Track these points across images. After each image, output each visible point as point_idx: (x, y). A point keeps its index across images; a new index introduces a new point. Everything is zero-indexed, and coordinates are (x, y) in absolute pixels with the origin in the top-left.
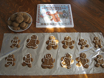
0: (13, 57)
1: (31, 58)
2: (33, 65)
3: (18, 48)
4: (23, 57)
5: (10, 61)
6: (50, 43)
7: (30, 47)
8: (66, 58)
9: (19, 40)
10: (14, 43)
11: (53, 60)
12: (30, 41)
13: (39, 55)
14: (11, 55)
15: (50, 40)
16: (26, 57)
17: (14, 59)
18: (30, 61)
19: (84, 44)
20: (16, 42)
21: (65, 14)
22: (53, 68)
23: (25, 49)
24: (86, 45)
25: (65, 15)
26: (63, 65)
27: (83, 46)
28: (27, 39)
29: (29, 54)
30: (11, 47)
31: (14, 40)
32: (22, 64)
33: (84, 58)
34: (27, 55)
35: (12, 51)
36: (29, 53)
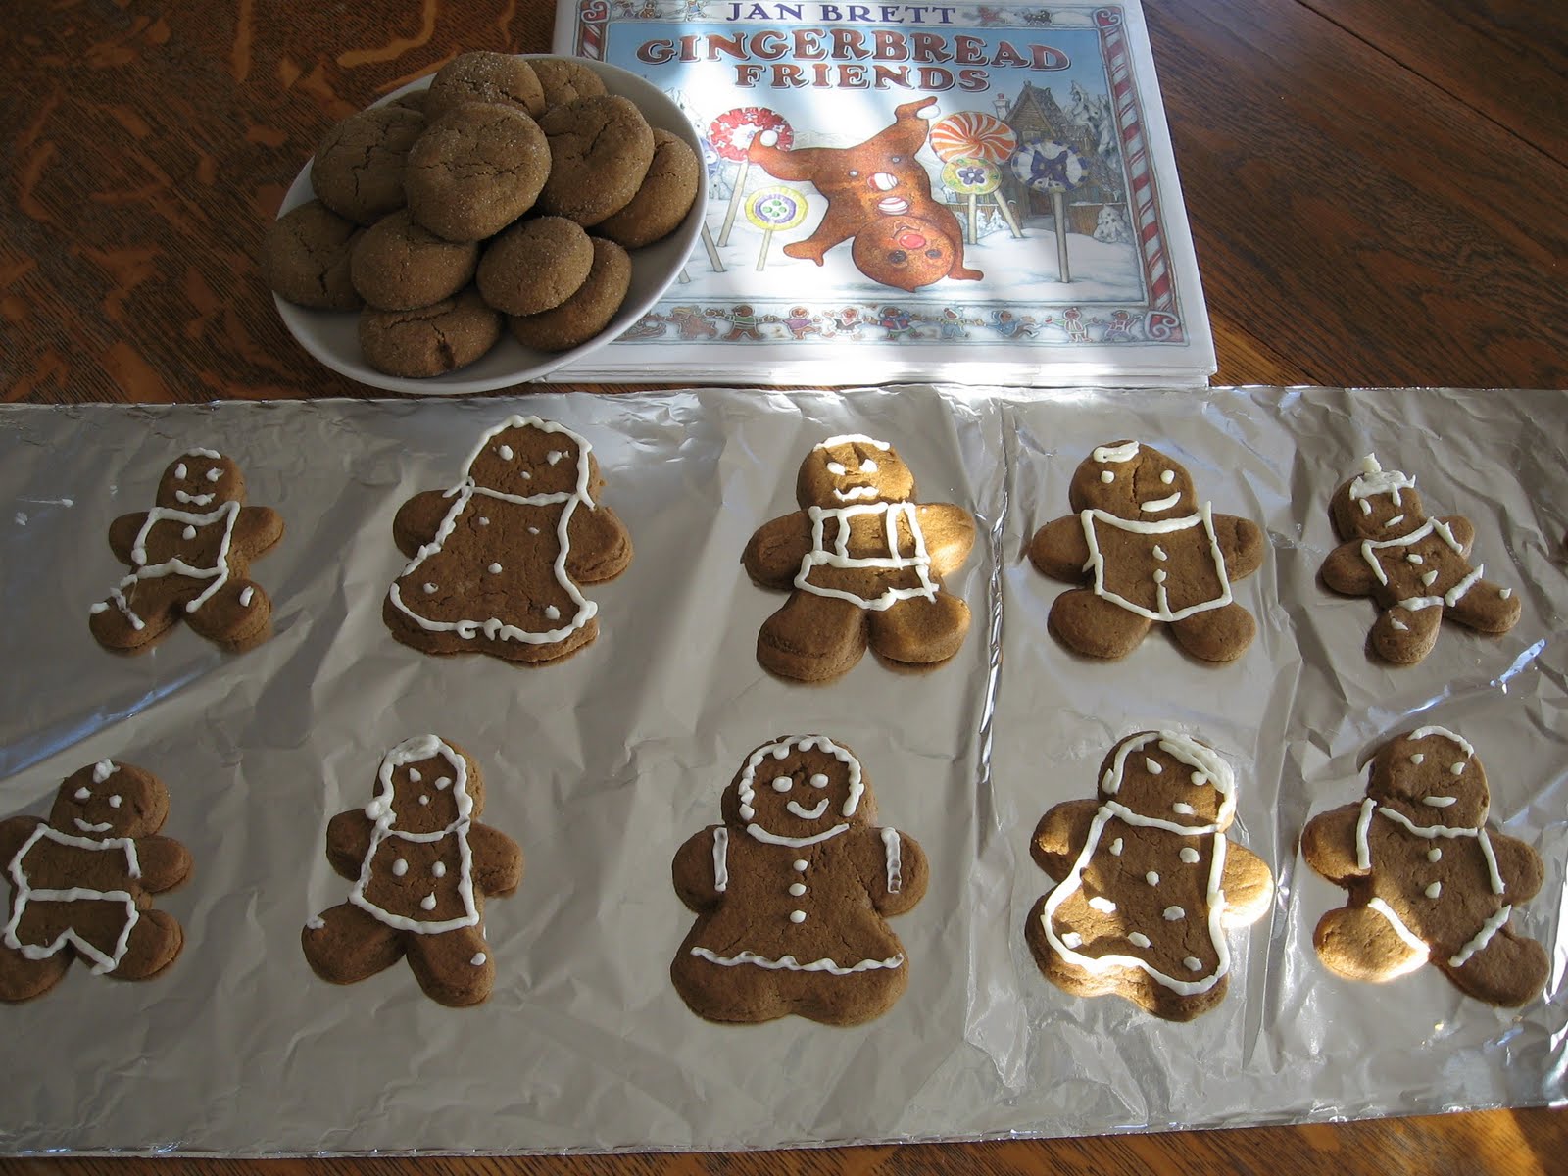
0: (136, 806)
1: (478, 834)
2: (522, 969)
3: (232, 647)
4: (334, 805)
5: (75, 893)
6: (820, 556)
7: (466, 628)
8: (1127, 814)
9: (255, 519)
10: (157, 570)
11: (893, 854)
12: (448, 527)
13: (628, 777)
14: (104, 770)
15: (819, 514)
16: (381, 810)
17: (157, 852)
18: (467, 889)
19: (1431, 578)
20: (204, 552)
21: (1051, 150)
22: (898, 1001)
23: (365, 673)
24: (1457, 594)
25: (1053, 169)
26: (1071, 958)
27: (1418, 603)
28: (404, 493)
29: (440, 765)
30: (111, 632)
31: (155, 515)
32: (308, 934)
33: (1443, 816)
34: (401, 773)
35: (120, 704)
36: (434, 745)
